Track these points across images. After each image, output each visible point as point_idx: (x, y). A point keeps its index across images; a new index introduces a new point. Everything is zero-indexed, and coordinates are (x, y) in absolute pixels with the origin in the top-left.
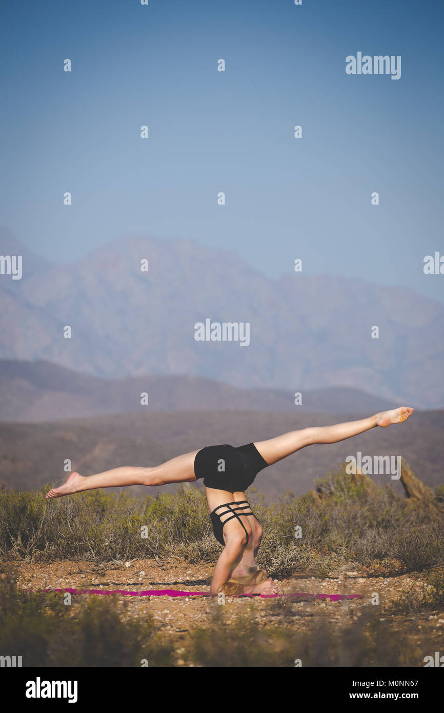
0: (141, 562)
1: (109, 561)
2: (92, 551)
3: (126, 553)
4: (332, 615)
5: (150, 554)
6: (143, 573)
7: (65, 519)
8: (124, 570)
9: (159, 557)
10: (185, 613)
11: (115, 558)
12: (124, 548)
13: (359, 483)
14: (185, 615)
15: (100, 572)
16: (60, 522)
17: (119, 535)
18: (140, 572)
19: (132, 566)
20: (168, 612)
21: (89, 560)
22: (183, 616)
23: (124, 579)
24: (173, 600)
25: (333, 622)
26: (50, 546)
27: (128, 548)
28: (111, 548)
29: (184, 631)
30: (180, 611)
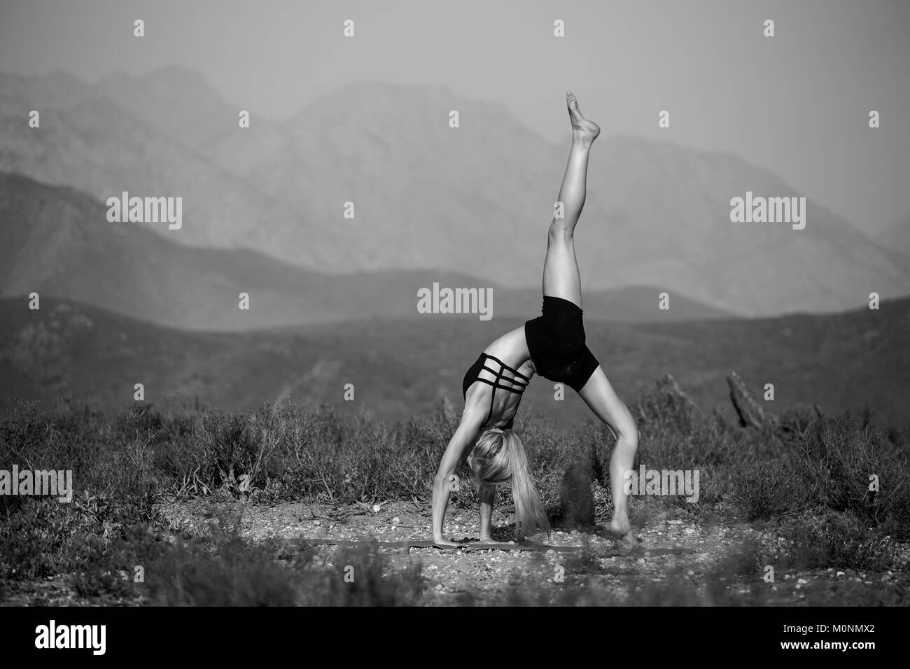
0: (394, 505)
1: (351, 504)
2: (328, 489)
3: (374, 494)
4: (655, 573)
5: (406, 495)
6: (396, 520)
7: (292, 448)
8: (372, 516)
9: (418, 499)
10: (458, 569)
11: (359, 499)
12: (371, 486)
13: (677, 408)
14: (459, 572)
15: (339, 518)
16: (285, 453)
17: (365, 470)
18: (392, 518)
19: (382, 511)
20: (436, 567)
21: (326, 503)
22: (457, 572)
23: (372, 527)
24: (441, 553)
25: (658, 582)
26: (272, 483)
27: (377, 486)
28: (353, 486)
29: (459, 591)
30: (452, 567)
